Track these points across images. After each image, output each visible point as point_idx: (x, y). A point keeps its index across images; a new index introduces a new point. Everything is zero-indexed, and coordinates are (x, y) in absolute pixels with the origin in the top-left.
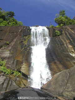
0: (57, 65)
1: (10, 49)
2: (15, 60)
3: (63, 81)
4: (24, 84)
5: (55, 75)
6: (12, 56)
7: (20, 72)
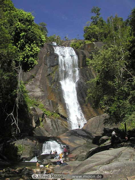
0: (88, 108)
1: (39, 85)
2: (50, 101)
3: (96, 125)
4: (66, 125)
5: (90, 120)
6: (44, 95)
7: (59, 114)
